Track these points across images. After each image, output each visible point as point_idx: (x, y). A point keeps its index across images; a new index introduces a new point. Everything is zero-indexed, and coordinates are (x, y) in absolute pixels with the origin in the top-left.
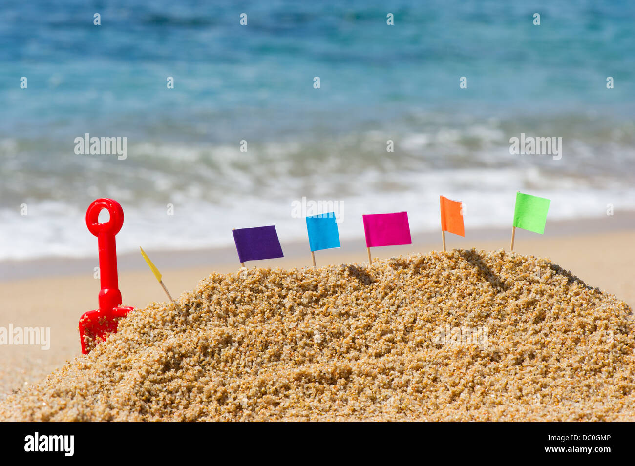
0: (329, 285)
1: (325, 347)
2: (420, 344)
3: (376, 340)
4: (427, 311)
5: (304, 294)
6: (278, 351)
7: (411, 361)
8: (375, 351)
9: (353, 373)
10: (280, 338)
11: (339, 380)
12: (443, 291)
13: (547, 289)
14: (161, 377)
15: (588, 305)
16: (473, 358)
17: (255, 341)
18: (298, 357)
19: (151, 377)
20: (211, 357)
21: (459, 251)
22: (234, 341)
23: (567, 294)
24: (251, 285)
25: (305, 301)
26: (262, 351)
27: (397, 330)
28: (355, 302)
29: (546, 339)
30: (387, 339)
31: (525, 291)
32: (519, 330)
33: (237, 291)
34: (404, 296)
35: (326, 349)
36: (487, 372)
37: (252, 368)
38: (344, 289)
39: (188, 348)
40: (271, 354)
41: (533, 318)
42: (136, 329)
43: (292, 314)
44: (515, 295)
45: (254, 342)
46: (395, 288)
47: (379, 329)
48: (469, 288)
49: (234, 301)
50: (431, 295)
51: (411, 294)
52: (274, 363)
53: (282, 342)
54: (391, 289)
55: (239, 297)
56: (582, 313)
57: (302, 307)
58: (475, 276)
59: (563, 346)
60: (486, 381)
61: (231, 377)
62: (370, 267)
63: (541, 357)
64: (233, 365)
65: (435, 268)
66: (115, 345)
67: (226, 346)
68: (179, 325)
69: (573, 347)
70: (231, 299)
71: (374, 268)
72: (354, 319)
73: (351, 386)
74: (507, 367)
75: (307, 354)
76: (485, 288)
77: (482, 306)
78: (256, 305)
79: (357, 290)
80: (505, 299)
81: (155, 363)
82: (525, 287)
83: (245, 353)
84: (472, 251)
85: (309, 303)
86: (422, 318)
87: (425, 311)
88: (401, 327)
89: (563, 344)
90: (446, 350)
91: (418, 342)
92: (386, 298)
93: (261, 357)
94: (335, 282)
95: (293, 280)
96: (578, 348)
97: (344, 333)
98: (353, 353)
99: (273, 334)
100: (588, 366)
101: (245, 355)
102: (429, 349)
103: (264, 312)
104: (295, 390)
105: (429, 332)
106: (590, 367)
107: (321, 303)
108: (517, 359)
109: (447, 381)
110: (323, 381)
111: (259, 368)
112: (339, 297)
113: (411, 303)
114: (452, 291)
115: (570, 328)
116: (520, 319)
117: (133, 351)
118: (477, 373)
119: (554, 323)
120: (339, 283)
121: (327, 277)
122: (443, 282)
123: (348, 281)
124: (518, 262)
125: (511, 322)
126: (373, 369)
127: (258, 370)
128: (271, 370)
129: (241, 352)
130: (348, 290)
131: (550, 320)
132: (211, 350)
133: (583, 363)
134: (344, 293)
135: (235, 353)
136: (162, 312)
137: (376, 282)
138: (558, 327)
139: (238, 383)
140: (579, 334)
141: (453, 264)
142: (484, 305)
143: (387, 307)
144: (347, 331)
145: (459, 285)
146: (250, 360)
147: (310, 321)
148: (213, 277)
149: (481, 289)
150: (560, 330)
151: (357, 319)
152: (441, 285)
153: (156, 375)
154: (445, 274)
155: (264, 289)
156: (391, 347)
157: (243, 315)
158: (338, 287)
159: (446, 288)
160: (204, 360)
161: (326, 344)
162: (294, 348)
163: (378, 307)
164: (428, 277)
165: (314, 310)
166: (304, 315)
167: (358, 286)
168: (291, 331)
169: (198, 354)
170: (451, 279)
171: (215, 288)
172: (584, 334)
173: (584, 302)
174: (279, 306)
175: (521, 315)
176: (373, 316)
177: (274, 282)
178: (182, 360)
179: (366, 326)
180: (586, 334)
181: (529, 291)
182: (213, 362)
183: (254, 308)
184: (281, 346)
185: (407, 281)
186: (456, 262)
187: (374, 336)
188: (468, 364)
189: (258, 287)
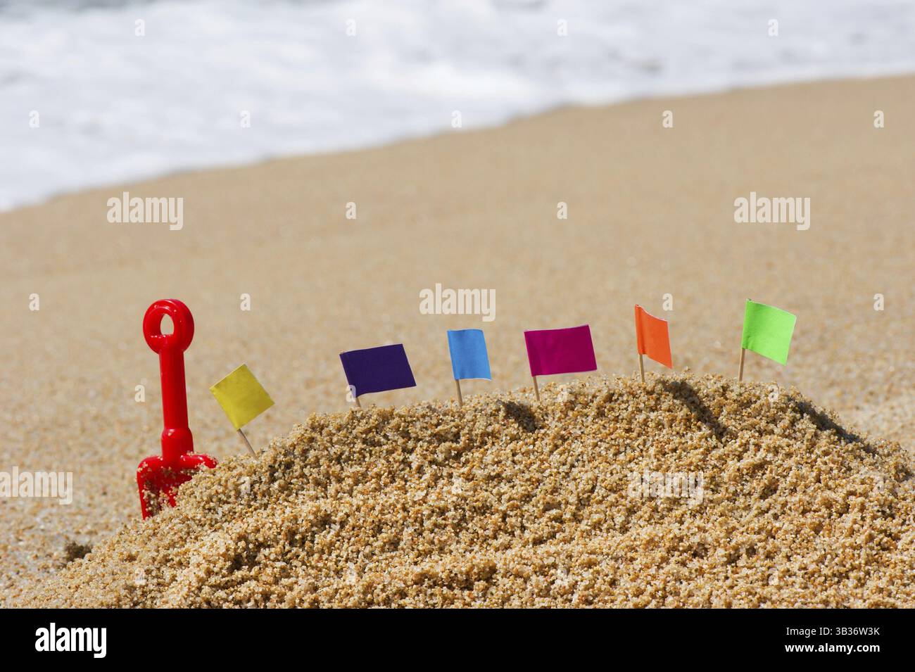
0: (476, 432)
1: (464, 528)
2: (597, 526)
3: (536, 517)
4: (612, 474)
5: (438, 446)
6: (395, 536)
7: (582, 553)
8: (532, 536)
9: (498, 571)
10: (400, 516)
11: (476, 583)
12: (637, 444)
13: (784, 445)
14: (227, 579)
15: (839, 471)
16: (668, 552)
17: (364, 521)
18: (423, 545)
19: (213, 580)
20: (300, 547)
21: (664, 383)
22: (335, 523)
23: (811, 453)
24: (364, 436)
25: (440, 457)
26: (373, 536)
27: (567, 503)
28: (510, 459)
29: (774, 525)
30: (552, 517)
31: (752, 447)
32: (738, 508)
33: (344, 444)
34: (580, 450)
35: (464, 531)
36: (685, 575)
37: (357, 562)
38: (498, 438)
39: (268, 533)
40: (385, 541)
41: (759, 490)
42: (199, 502)
43: (420, 478)
44: (737, 453)
45: (363, 523)
46: (568, 438)
47: (541, 502)
48: (673, 440)
49: (338, 460)
50: (618, 449)
51: (590, 448)
52: (389, 554)
53: (401, 522)
54: (564, 439)
55: (347, 453)
56: (831, 483)
57: (434, 467)
58: (682, 423)
59: (798, 536)
60: (683, 589)
61: (327, 576)
62: (535, 405)
63: (764, 554)
64: (330, 558)
65: (626, 409)
66: (170, 526)
67: (322, 528)
68: (259, 498)
69: (812, 537)
70: (335, 456)
71: (541, 406)
72: (508, 485)
73: (494, 592)
74: (715, 567)
75: (436, 541)
76: (695, 441)
77: (690, 470)
78: (370, 464)
79: (516, 439)
80: (723, 459)
81: (219, 559)
82: (752, 440)
83: (349, 539)
84: (682, 383)
85: (446, 459)
86: (603, 485)
87: (608, 475)
88: (573, 499)
89: (798, 532)
90: (633, 538)
91: (595, 523)
92: (555, 453)
93: (371, 545)
94: (484, 428)
95: (425, 425)
96: (818, 540)
97: (492, 506)
98: (503, 538)
99: (390, 510)
100: (830, 570)
101: (348, 543)
102: (609, 534)
103: (381, 476)
104: (414, 598)
105: (611, 506)
106: (831, 571)
107: (463, 459)
108: (730, 555)
109: (629, 586)
110: (454, 585)
111: (367, 561)
112: (489, 452)
113: (589, 462)
114: (648, 444)
115: (810, 506)
116: (742, 490)
117: (193, 537)
118: (671, 577)
119: (788, 498)
120: (490, 429)
121: (474, 421)
122: (637, 430)
123: (504, 425)
124: (745, 401)
125: (727, 496)
126: (527, 565)
127: (366, 564)
128: (383, 565)
129: (343, 538)
130: (502, 441)
131: (784, 493)
132: (301, 536)
133: (823, 564)
134: (496, 444)
135: (334, 540)
136: (237, 478)
137: (542, 428)
138: (794, 505)
139: (335, 586)
140: (823, 517)
141: (652, 403)
142: (692, 468)
143: (556, 468)
144: (496, 505)
145: (659, 435)
146: (354, 550)
147: (445, 489)
148: (310, 422)
149: (690, 442)
150: (796, 510)
151: (512, 484)
152: (634, 435)
153: (221, 576)
154: (641, 417)
155: (382, 440)
156: (556, 529)
157: (350, 481)
158: (488, 434)
159: (640, 440)
160: (290, 551)
161: (464, 525)
162: (418, 531)
163: (543, 467)
164: (617, 421)
165: (453, 470)
166: (436, 478)
167: (518, 433)
168: (417, 506)
169: (282, 542)
170: (648, 426)
171: (313, 438)
172: (830, 518)
173: (834, 466)
174: (402, 466)
175: (743, 485)
176: (534, 480)
177: (398, 430)
178: (259, 551)
179: (523, 496)
180: (832, 517)
181: (758, 447)
182: (303, 554)
183: (368, 468)
184: (400, 528)
185: (587, 427)
186: (658, 399)
187: (534, 511)
188: (660, 560)
189: (374, 437)
